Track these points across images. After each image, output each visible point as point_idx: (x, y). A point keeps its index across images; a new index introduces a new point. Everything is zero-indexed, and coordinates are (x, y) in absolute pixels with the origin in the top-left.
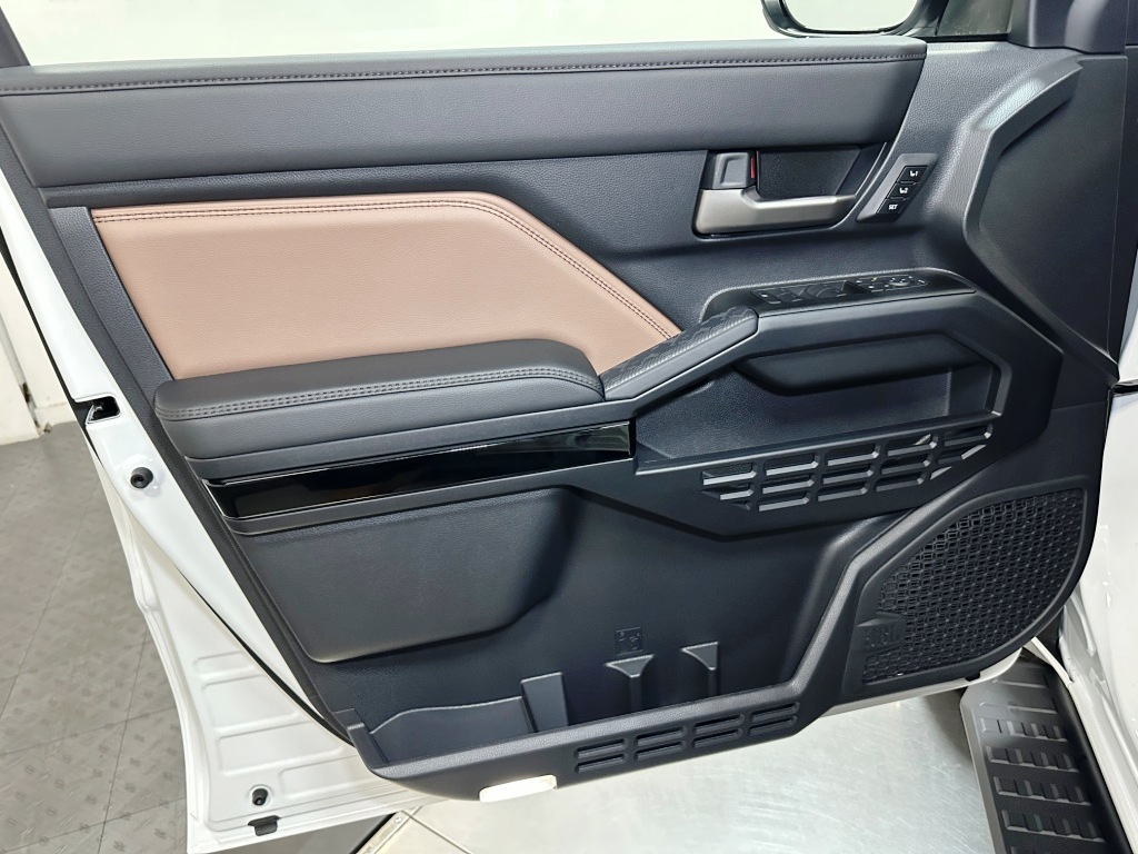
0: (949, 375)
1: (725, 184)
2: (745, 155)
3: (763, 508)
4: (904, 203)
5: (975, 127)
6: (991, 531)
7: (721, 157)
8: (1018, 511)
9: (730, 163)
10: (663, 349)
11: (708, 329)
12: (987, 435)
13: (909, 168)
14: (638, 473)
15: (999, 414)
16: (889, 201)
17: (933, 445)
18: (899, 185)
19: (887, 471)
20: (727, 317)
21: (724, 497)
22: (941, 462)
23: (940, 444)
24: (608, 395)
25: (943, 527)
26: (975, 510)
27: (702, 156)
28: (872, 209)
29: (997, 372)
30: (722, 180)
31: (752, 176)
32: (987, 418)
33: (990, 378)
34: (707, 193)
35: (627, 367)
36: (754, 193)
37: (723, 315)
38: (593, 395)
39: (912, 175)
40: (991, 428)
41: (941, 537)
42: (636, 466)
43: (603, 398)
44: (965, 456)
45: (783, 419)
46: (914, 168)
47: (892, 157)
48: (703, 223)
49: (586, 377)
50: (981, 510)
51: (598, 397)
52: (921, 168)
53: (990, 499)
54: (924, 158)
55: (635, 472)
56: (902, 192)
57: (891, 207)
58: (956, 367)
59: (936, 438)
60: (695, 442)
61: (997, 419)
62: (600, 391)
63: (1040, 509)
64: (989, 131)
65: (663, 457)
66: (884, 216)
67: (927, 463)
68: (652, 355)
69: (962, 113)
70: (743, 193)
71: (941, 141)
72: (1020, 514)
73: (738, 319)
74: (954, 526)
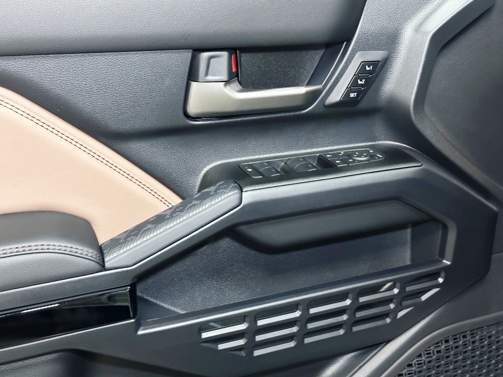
0: (409, 231)
1: (209, 78)
2: (225, 54)
3: (257, 353)
4: (362, 91)
5: (417, 29)
6: (452, 358)
7: (205, 55)
8: (472, 340)
9: (212, 60)
10: (159, 220)
11: (199, 202)
12: (441, 280)
13: (364, 64)
14: (140, 332)
15: (449, 263)
16: (349, 90)
17: (396, 291)
18: (357, 77)
19: (359, 315)
20: (216, 191)
21: (222, 347)
22: (405, 303)
23: (402, 290)
24: (107, 265)
25: (410, 357)
26: (436, 342)
27: (187, 55)
28: (336, 96)
29: (445, 228)
30: (207, 74)
31: (234, 70)
32: (440, 266)
33: (440, 233)
34: (194, 85)
35: (125, 239)
36: (236, 85)
37: (212, 189)
38: (93, 265)
39: (368, 69)
40: (443, 274)
41: (410, 365)
42: (138, 326)
43: (103, 268)
44: (424, 298)
45: (274, 272)
46: (369, 63)
47: (350, 54)
48: (193, 108)
49: (85, 249)
50: (441, 341)
51: (97, 266)
52: (374, 64)
53: (448, 331)
54: (376, 55)
55: (137, 331)
56: (360, 82)
57: (352, 95)
58: (415, 224)
59: (398, 285)
60: (197, 294)
61: (448, 267)
62: (100, 261)
63: (490, 337)
64: (428, 33)
65: (175, 312)
66: (345, 102)
67: (392, 306)
68: (149, 226)
69: (407, 18)
70: (225, 85)
71: (390, 40)
72: (474, 342)
73: (225, 193)
74: (420, 356)
